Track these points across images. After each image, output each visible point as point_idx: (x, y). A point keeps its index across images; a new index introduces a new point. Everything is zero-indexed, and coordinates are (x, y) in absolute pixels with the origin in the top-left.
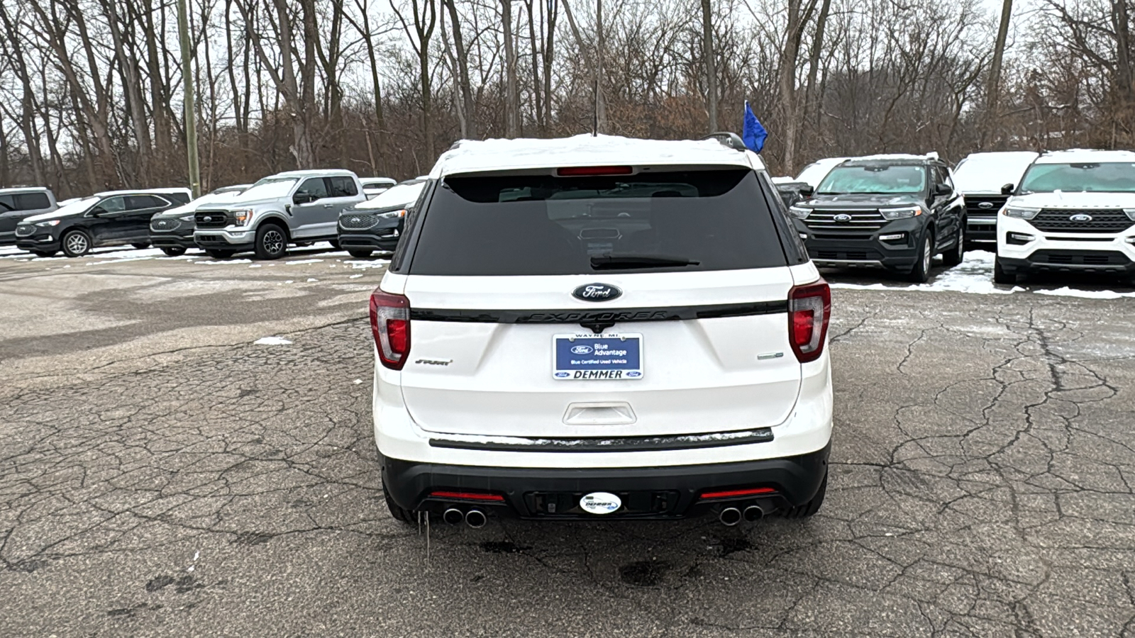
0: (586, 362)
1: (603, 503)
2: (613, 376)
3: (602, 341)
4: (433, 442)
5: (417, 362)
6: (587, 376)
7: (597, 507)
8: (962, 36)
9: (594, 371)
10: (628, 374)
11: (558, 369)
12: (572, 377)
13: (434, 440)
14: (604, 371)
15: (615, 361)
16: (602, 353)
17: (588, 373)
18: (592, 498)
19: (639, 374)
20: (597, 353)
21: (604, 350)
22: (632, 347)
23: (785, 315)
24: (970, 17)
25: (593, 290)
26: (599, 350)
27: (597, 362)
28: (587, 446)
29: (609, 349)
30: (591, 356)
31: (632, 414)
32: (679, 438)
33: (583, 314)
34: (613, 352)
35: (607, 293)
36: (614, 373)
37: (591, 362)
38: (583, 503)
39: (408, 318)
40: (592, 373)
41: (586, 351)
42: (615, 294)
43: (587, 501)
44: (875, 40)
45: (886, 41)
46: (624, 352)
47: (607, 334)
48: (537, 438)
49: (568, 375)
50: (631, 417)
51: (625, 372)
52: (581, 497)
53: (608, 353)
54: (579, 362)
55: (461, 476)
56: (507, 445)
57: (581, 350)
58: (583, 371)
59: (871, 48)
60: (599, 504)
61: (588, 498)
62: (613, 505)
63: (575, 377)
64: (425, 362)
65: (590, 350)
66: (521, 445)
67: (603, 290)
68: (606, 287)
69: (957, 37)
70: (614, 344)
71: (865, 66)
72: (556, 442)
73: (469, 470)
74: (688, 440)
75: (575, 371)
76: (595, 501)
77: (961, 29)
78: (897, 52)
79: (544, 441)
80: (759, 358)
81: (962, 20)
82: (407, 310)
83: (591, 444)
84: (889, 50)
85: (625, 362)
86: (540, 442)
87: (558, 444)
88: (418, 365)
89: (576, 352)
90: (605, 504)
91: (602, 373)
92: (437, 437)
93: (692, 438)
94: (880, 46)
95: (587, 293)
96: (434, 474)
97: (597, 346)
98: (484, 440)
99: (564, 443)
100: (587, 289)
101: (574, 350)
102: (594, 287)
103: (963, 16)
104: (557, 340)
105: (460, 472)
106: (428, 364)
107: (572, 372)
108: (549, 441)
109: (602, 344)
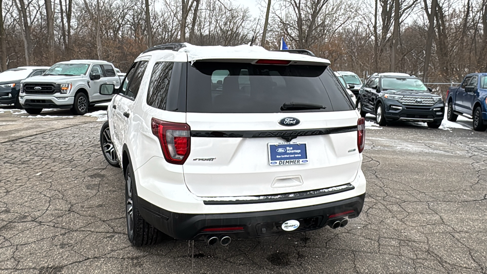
0: (283, 156)
1: (292, 225)
2: (296, 163)
3: (290, 146)
4: (206, 202)
5: (194, 160)
6: (285, 163)
7: (289, 228)
8: (243, 24)
9: (288, 161)
10: (302, 161)
11: (271, 160)
12: (278, 164)
13: (206, 201)
14: (292, 160)
15: (296, 156)
16: (290, 152)
17: (285, 162)
18: (287, 223)
19: (307, 161)
20: (288, 152)
21: (291, 150)
22: (303, 148)
23: (356, 132)
24: (246, 17)
25: (289, 120)
26: (289, 150)
27: (288, 156)
28: (284, 198)
29: (293, 150)
30: (285, 153)
31: (301, 181)
32: (321, 191)
33: (284, 132)
34: (295, 151)
35: (295, 122)
36: (296, 161)
37: (286, 156)
38: (283, 227)
39: (189, 136)
40: (287, 162)
41: (283, 151)
42: (298, 122)
43: (285, 225)
44: (210, 23)
45: (215, 23)
46: (300, 151)
47: (293, 142)
48: (259, 196)
49: (276, 163)
50: (301, 182)
51: (301, 160)
52: (282, 223)
53: (293, 151)
54: (280, 157)
55: (223, 219)
56: (247, 200)
57: (280, 150)
58: (283, 161)
59: (209, 25)
60: (290, 226)
61: (285, 224)
62: (296, 226)
63: (279, 164)
64: (199, 160)
65: (284, 150)
66: (253, 200)
67: (293, 121)
68: (294, 119)
69: (241, 24)
70: (296, 147)
71: (207, 33)
72: (269, 197)
73: (228, 215)
74: (324, 191)
75: (279, 161)
76: (289, 225)
77: (242, 22)
78: (219, 28)
79: (263, 197)
80: (349, 151)
81: (243, 18)
82: (189, 131)
83: (285, 197)
84: (216, 27)
85: (300, 155)
86: (261, 198)
87: (271, 198)
88: (195, 161)
89: (279, 151)
90: (292, 226)
91: (291, 161)
92: (207, 199)
93: (326, 190)
94: (212, 25)
95: (286, 122)
96: (208, 220)
97: (288, 148)
98: (234, 199)
99: (273, 197)
100: (286, 120)
101: (278, 150)
102: (289, 119)
103: (243, 17)
104: (270, 145)
105: (222, 217)
106: (201, 161)
107: (278, 162)
108: (265, 197)
109: (290, 147)
